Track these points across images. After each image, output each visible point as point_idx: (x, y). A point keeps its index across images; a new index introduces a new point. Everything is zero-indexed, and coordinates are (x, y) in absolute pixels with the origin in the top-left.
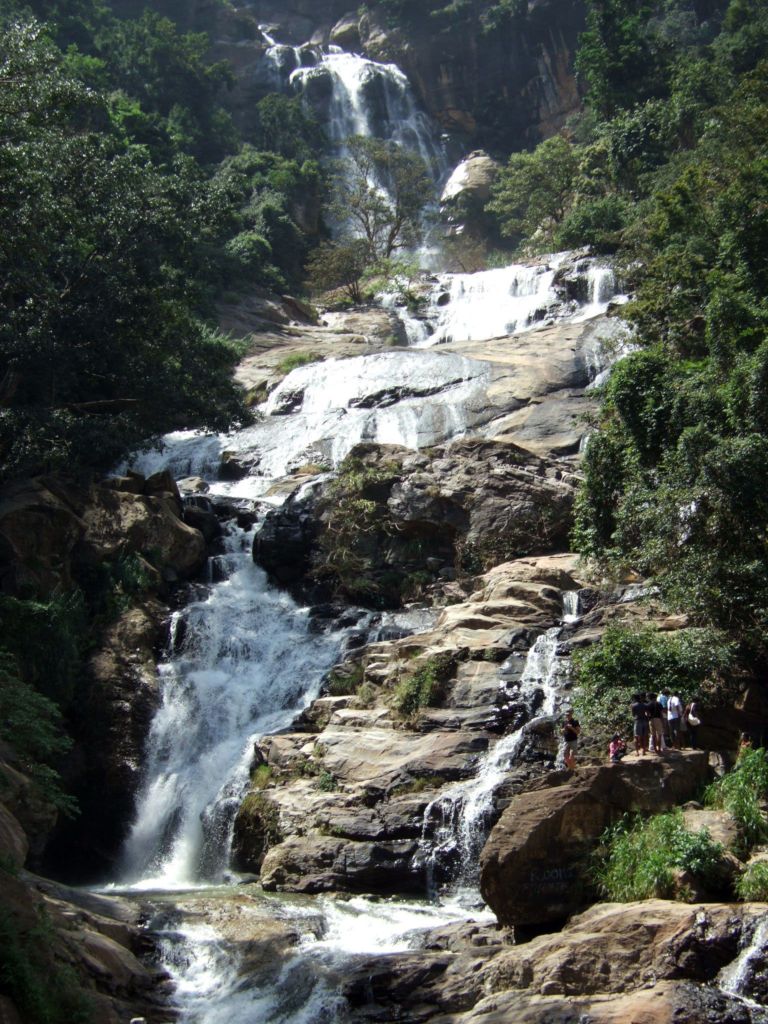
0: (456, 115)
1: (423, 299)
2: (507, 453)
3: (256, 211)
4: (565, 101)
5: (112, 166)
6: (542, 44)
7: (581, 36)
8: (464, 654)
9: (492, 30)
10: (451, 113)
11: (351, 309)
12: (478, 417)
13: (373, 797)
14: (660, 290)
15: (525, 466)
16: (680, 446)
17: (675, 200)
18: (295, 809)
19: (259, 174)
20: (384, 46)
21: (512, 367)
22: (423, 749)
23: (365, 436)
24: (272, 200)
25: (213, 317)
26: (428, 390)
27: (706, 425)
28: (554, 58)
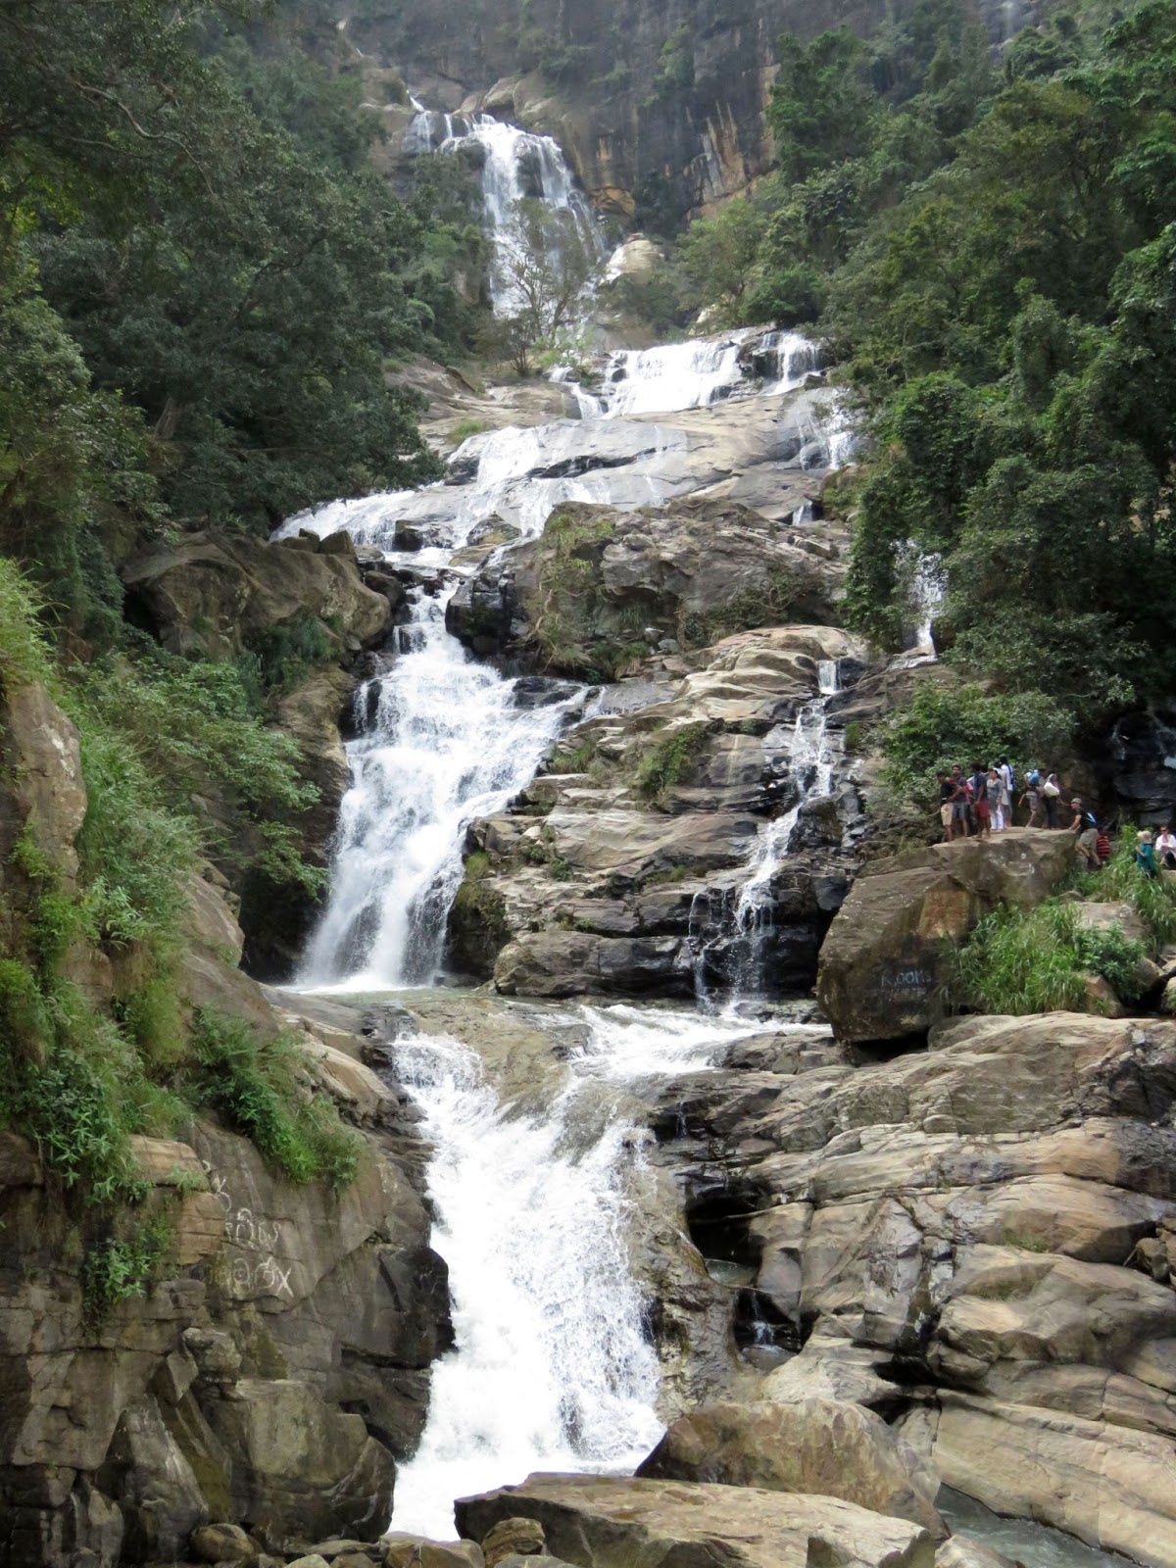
0: (614, 195)
1: (597, 375)
2: (735, 514)
3: (414, 277)
4: (730, 182)
6: (708, 119)
8: (718, 726)
9: (655, 102)
10: (610, 193)
11: (519, 384)
13: (619, 887)
15: (755, 528)
16: (992, 482)
18: (523, 901)
22: (678, 832)
24: (432, 265)
28: (720, 135)
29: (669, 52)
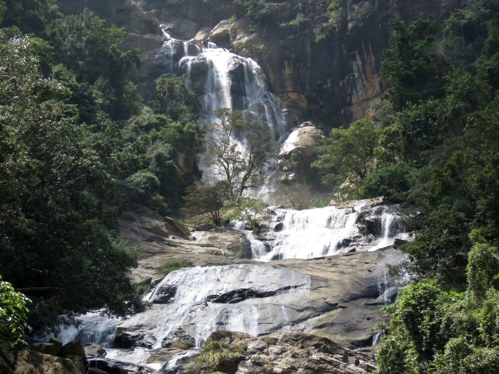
0: (293, 96)
1: (264, 226)
2: (322, 344)
3: (151, 156)
4: (370, 92)
5: (59, 125)
6: (356, 52)
7: (385, 51)
9: (322, 40)
10: (290, 94)
11: (213, 230)
12: (301, 315)
14: (433, 235)
15: (333, 354)
16: (447, 352)
17: (447, 174)
19: (154, 130)
20: (248, 45)
21: (326, 280)
23: (220, 324)
24: (162, 148)
25: (115, 229)
26: (266, 292)
27: (465, 338)
28: (364, 62)
29: (332, 10)
